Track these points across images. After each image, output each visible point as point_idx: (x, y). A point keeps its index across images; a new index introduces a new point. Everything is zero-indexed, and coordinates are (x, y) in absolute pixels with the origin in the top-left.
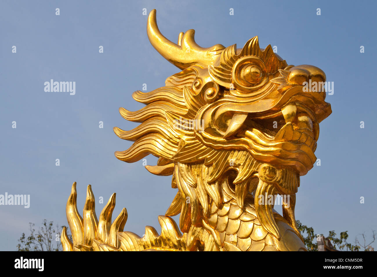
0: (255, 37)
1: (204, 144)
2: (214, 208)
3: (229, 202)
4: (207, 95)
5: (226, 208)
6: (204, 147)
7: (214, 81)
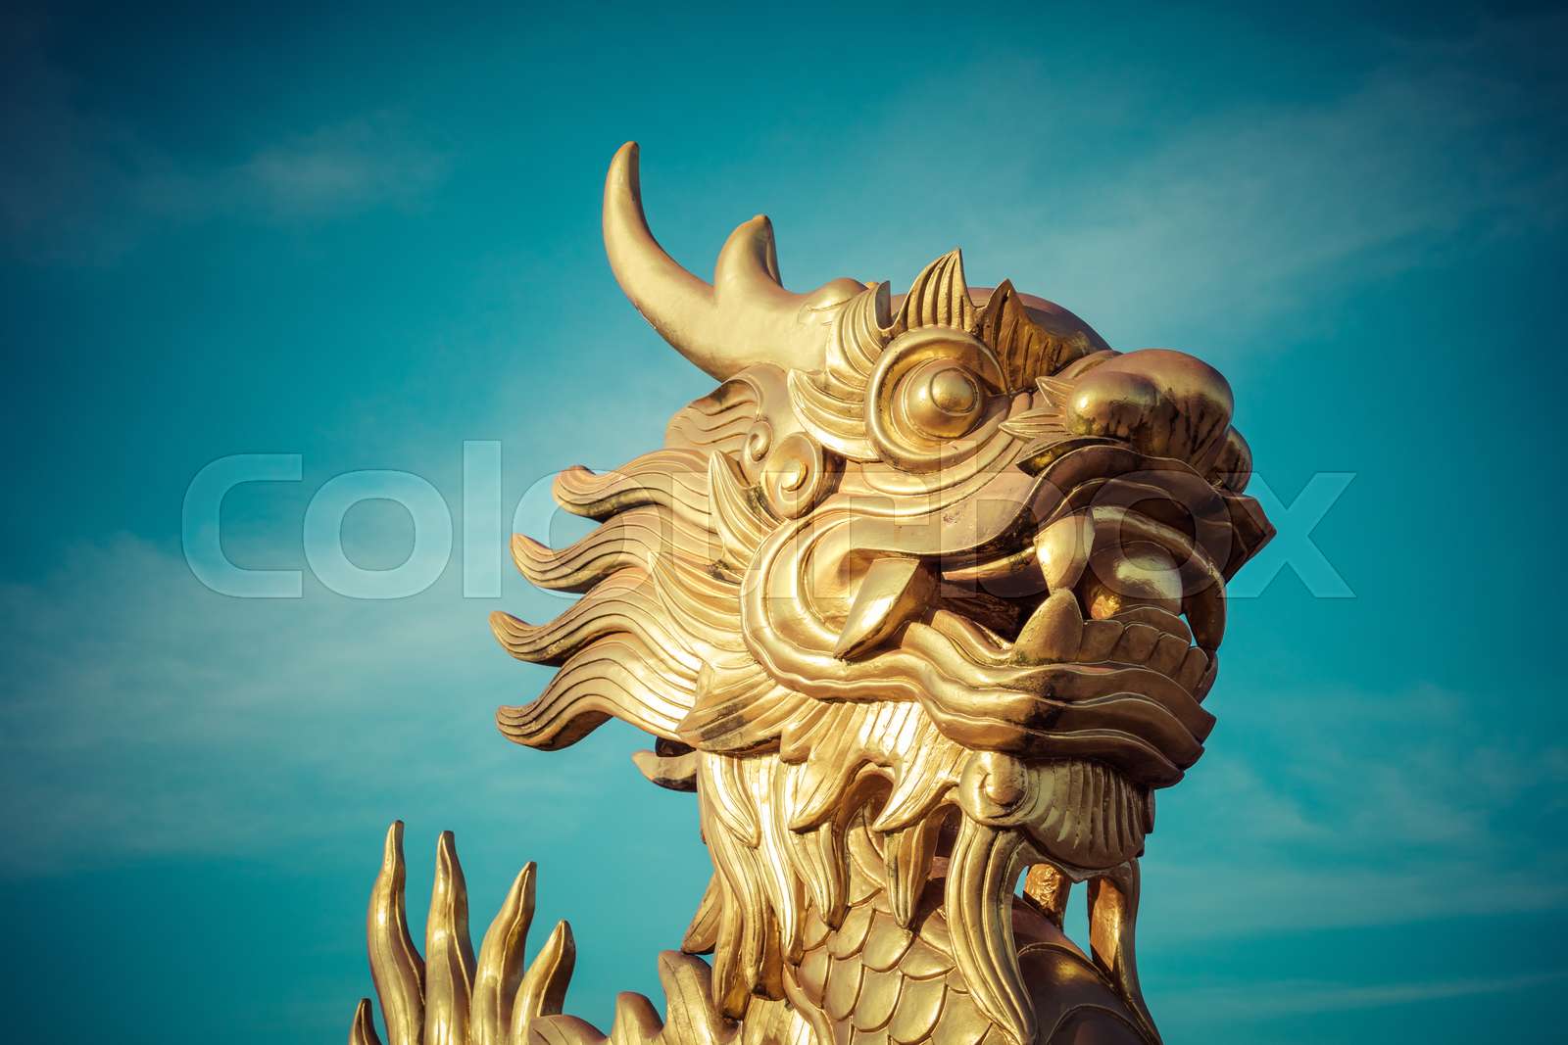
0: (947, 256)
1: (779, 681)
2: (818, 930)
3: (865, 901)
4: (782, 488)
5: (855, 930)
6: (781, 690)
7: (806, 434)
